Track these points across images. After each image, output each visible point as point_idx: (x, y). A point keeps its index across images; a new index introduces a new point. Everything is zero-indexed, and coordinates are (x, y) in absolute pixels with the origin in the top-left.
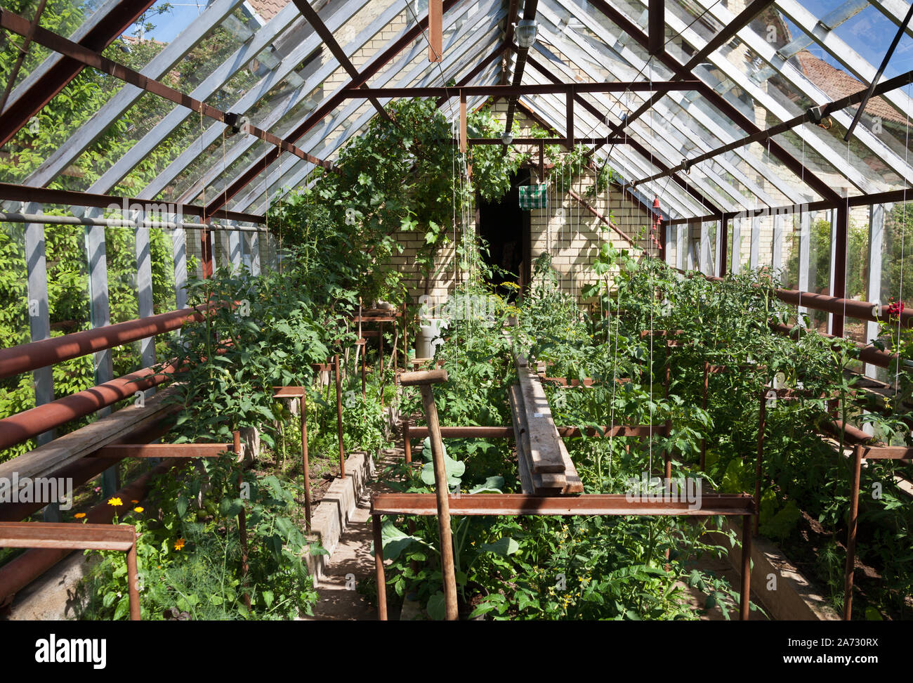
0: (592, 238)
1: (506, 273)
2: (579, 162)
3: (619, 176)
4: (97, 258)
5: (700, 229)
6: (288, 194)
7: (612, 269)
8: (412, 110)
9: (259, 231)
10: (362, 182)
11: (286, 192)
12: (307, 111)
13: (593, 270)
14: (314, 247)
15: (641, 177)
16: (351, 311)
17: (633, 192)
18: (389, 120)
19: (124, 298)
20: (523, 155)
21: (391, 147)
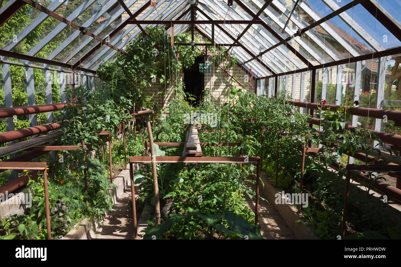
0: (228, 85)
1: (192, 95)
2: (223, 54)
3: (239, 60)
4: (30, 80)
5: (269, 81)
6: (106, 62)
7: (236, 97)
8: (155, 31)
9: (94, 77)
10: (135, 58)
11: (105, 61)
12: (113, 29)
13: (228, 97)
14: (116, 82)
15: (246, 60)
16: (131, 108)
17: (244, 66)
18: (146, 34)
19: (40, 102)
20: (201, 51)
21: (147, 45)
